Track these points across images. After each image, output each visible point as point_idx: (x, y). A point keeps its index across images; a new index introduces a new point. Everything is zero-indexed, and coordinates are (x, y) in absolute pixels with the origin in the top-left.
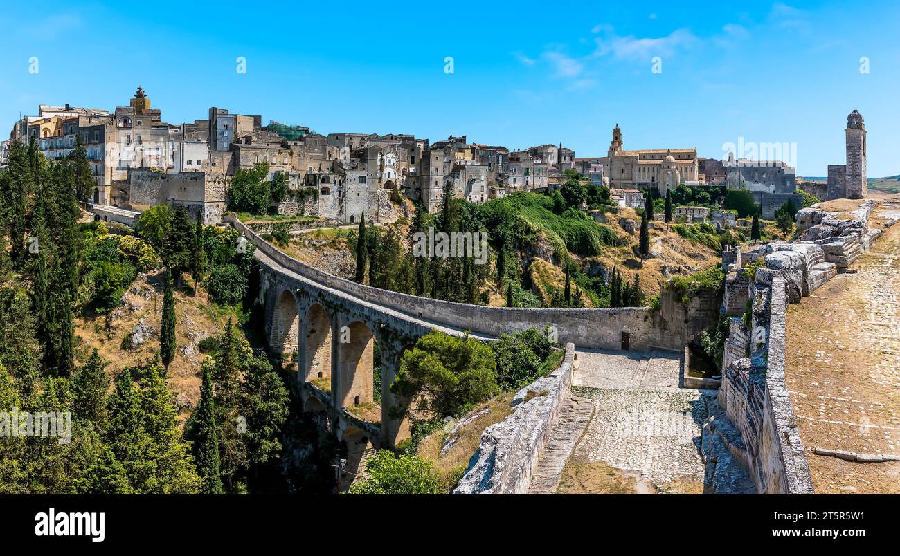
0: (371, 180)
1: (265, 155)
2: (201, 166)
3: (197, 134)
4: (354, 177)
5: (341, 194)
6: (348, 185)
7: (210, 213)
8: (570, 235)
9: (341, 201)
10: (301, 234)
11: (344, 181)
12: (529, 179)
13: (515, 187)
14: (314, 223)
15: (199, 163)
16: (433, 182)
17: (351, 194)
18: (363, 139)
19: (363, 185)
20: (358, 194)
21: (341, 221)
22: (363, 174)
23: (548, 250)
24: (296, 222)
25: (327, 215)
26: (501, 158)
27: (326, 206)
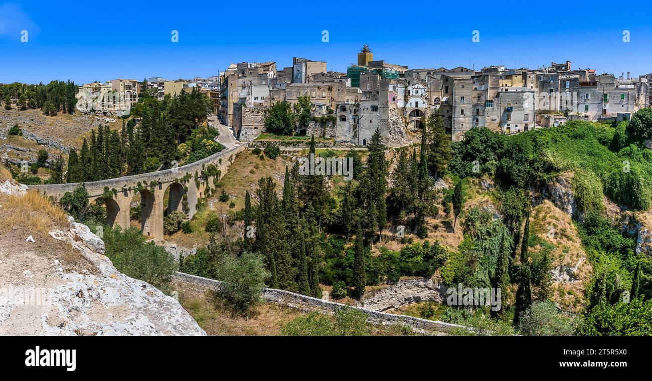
0: (382, 109)
1: (306, 91)
2: (264, 101)
3: (285, 78)
4: (366, 107)
5: (356, 121)
6: (361, 113)
7: (246, 133)
8: (613, 179)
9: (355, 127)
10: (294, 152)
11: (358, 110)
12: (607, 107)
13: (586, 117)
14: (321, 144)
15: (263, 98)
16: (458, 110)
17: (364, 122)
18: (429, 73)
19: (375, 113)
20: (371, 121)
21: (355, 143)
22: (375, 103)
23: (566, 194)
24: (303, 142)
25: (343, 138)
26: (568, 83)
27: (343, 131)
